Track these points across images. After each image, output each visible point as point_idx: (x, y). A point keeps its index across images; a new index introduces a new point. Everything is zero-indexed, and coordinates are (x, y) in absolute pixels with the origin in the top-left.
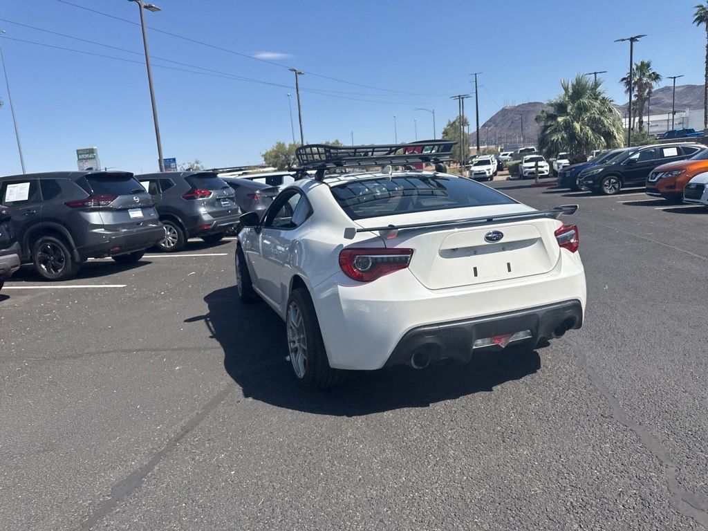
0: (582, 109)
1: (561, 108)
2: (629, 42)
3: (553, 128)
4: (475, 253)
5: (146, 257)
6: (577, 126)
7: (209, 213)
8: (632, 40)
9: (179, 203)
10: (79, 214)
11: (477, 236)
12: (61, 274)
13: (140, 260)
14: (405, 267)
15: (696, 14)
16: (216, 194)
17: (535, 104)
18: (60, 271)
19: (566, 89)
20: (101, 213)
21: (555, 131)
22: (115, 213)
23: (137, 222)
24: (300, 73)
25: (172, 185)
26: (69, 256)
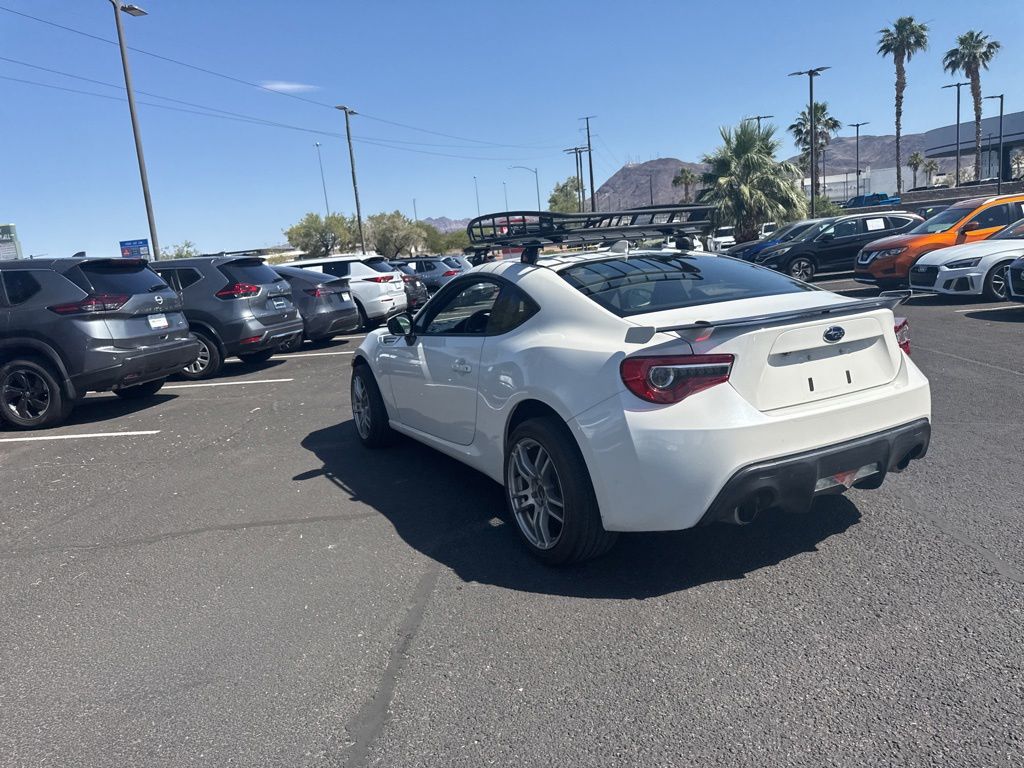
0: (749, 168)
1: (722, 166)
2: (807, 76)
3: (712, 193)
4: (809, 359)
5: (167, 388)
6: (745, 189)
7: (257, 319)
8: (812, 73)
9: (212, 306)
10: (75, 327)
11: (811, 334)
12: (44, 419)
13: (159, 392)
14: (723, 381)
15: (882, 42)
16: (266, 290)
18: (41, 413)
19: (728, 141)
20: (108, 322)
21: (717, 196)
22: (127, 321)
23: (159, 335)
24: (352, 113)
25: (198, 277)
26: (57, 389)
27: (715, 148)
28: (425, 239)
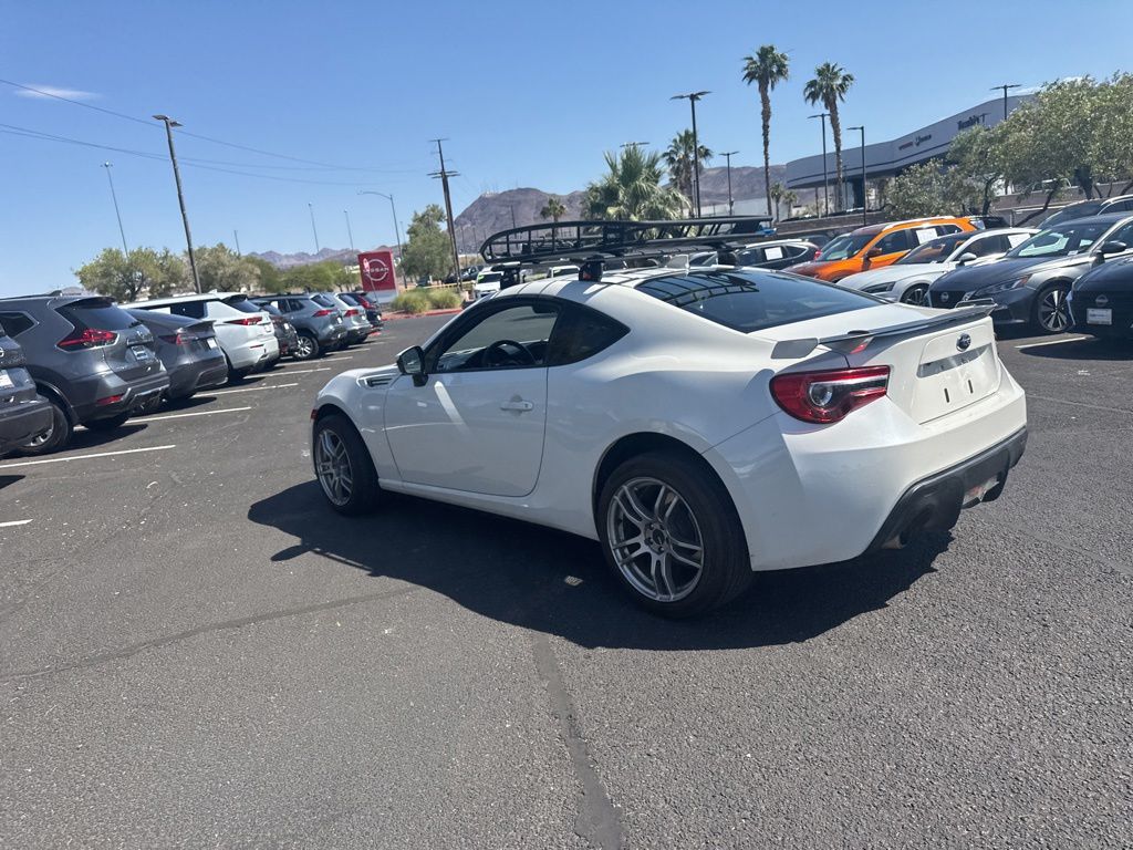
1: (609, 194)
4: (943, 368)
6: (636, 219)
7: (116, 374)
8: (693, 97)
11: (949, 343)
14: (883, 395)
15: (747, 68)
16: (124, 337)
17: (527, 191)
19: (613, 167)
23: (3, 397)
24: (174, 124)
25: (30, 323)
27: (600, 175)
28: (259, 277)
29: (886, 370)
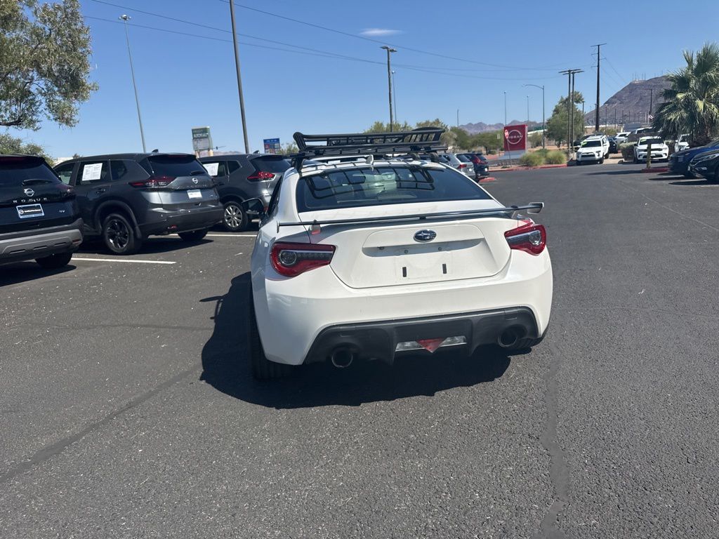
1: (682, 83)
3: (670, 106)
6: (700, 104)
9: (244, 186)
10: (141, 195)
11: (405, 235)
12: (125, 250)
13: (204, 238)
14: (327, 264)
18: (124, 246)
19: (690, 62)
20: (160, 193)
21: (674, 109)
22: (173, 193)
23: (196, 203)
24: (392, 51)
25: (239, 167)
28: (456, 140)
29: (333, 248)
